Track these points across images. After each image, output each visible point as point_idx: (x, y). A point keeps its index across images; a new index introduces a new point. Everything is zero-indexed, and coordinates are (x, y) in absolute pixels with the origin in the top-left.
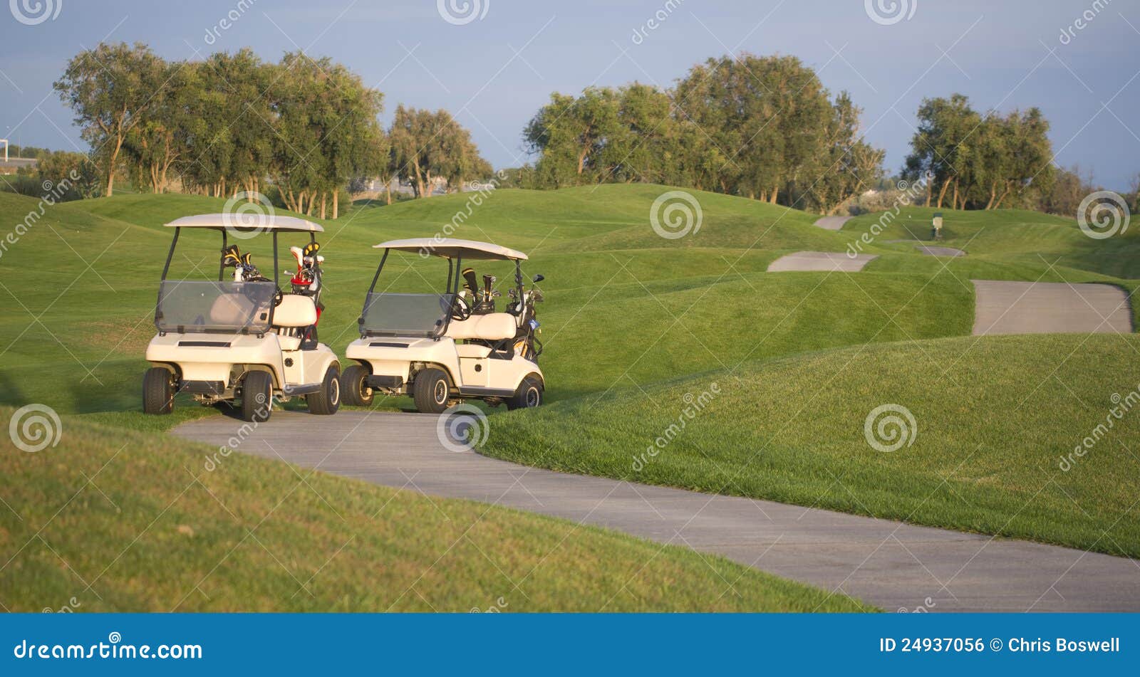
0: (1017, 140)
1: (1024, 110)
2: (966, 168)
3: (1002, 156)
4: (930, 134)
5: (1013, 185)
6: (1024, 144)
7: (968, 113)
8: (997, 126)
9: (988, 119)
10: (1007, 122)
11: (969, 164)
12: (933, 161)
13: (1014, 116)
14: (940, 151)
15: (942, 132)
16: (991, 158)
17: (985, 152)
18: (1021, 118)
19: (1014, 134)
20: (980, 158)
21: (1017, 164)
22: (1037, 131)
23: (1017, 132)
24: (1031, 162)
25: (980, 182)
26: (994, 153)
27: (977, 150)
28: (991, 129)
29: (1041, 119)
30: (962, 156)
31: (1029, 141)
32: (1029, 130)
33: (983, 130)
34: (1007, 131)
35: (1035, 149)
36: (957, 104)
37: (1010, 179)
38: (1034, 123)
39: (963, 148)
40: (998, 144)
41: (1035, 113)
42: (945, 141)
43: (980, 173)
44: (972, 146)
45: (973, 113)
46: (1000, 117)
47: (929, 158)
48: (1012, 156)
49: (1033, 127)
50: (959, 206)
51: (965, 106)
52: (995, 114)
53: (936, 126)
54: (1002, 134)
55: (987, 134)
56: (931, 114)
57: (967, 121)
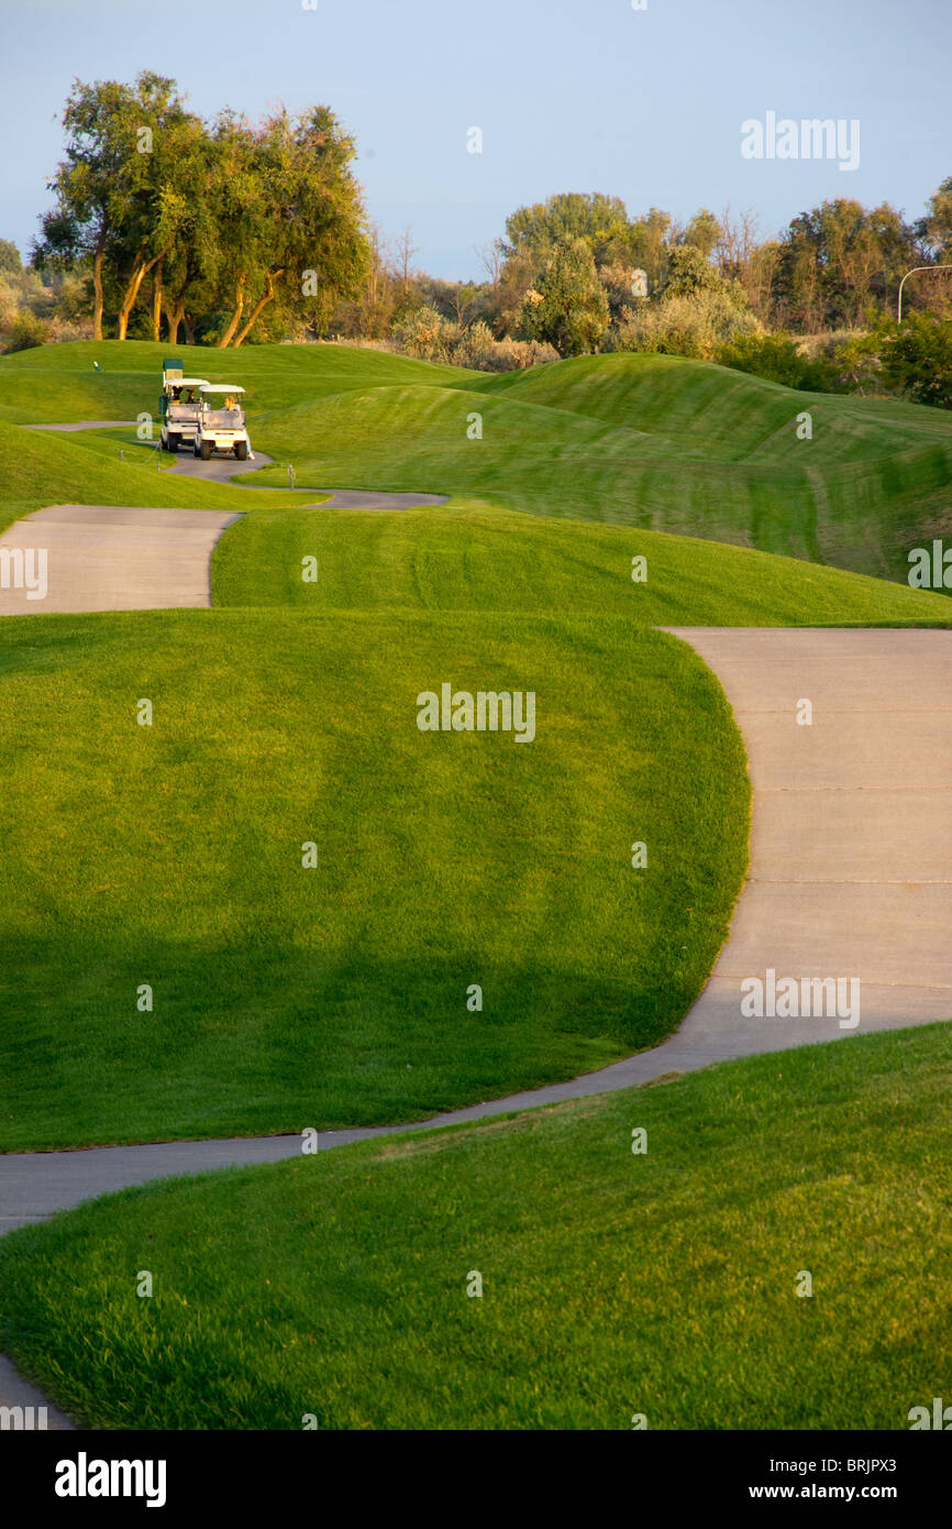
0: (286, 181)
1: (298, 118)
2: (181, 243)
3: (258, 218)
4: (95, 164)
5: (282, 281)
6: (303, 189)
7: (177, 118)
8: (242, 146)
9: (222, 130)
10: (263, 139)
11: (186, 233)
12: (105, 226)
13: (278, 125)
14: (122, 203)
15: (121, 162)
16: (233, 221)
17: (220, 207)
18: (292, 128)
19: (279, 167)
20: (209, 220)
21: (289, 235)
22: (329, 158)
23: (287, 163)
24: (319, 229)
25: (213, 277)
26: (240, 211)
27: (203, 202)
28: (228, 156)
29: (335, 134)
30: (172, 217)
31: (315, 182)
32: (312, 155)
33: (211, 156)
34: (263, 160)
35: (327, 198)
36: (153, 97)
37: (274, 268)
38: (320, 141)
39: (171, 201)
40: (248, 189)
41: (322, 119)
42: (130, 182)
43: (211, 256)
44: (190, 194)
45: (189, 117)
46: (244, 128)
47: (95, 221)
48: (276, 216)
49: (321, 151)
50: (165, 333)
51: (170, 101)
52: (236, 120)
53: (107, 149)
54: (254, 167)
55: (222, 168)
56: (93, 119)
57: (176, 135)
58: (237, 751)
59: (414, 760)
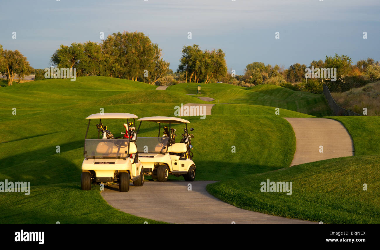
0: (215, 59)
1: (217, 51)
2: (199, 69)
3: (211, 65)
4: (187, 58)
5: (214, 74)
6: (217, 61)
7: (199, 51)
8: (209, 55)
9: (205, 53)
10: (211, 54)
11: (200, 67)
12: (188, 67)
13: (214, 52)
14: (190, 63)
15: (191, 57)
16: (207, 66)
17: (205, 64)
18: (216, 52)
19: (214, 58)
20: (203, 66)
21: (215, 68)
22: (221, 56)
23: (215, 57)
24: (219, 67)
25: (204, 74)
26: (208, 64)
27: (202, 63)
28: (206, 56)
29: (222, 53)
30: (198, 65)
31: (219, 60)
32: (219, 56)
33: (204, 56)
34: (211, 57)
35: (221, 62)
36: (195, 48)
37: (213, 73)
38: (220, 54)
39: (198, 63)
40: (209, 61)
41: (220, 51)
42: (192, 60)
43: (203, 71)
44: (200, 62)
45: (200, 51)
46: (209, 52)
47: (186, 66)
48: (213, 65)
49: (220, 55)
50: (196, 82)
51: (198, 48)
52: (207, 51)
53: (188, 55)
54: (210, 58)
55: (205, 58)
56: (187, 51)
57: (199, 53)
58: (223, 133)
59: (248, 134)
